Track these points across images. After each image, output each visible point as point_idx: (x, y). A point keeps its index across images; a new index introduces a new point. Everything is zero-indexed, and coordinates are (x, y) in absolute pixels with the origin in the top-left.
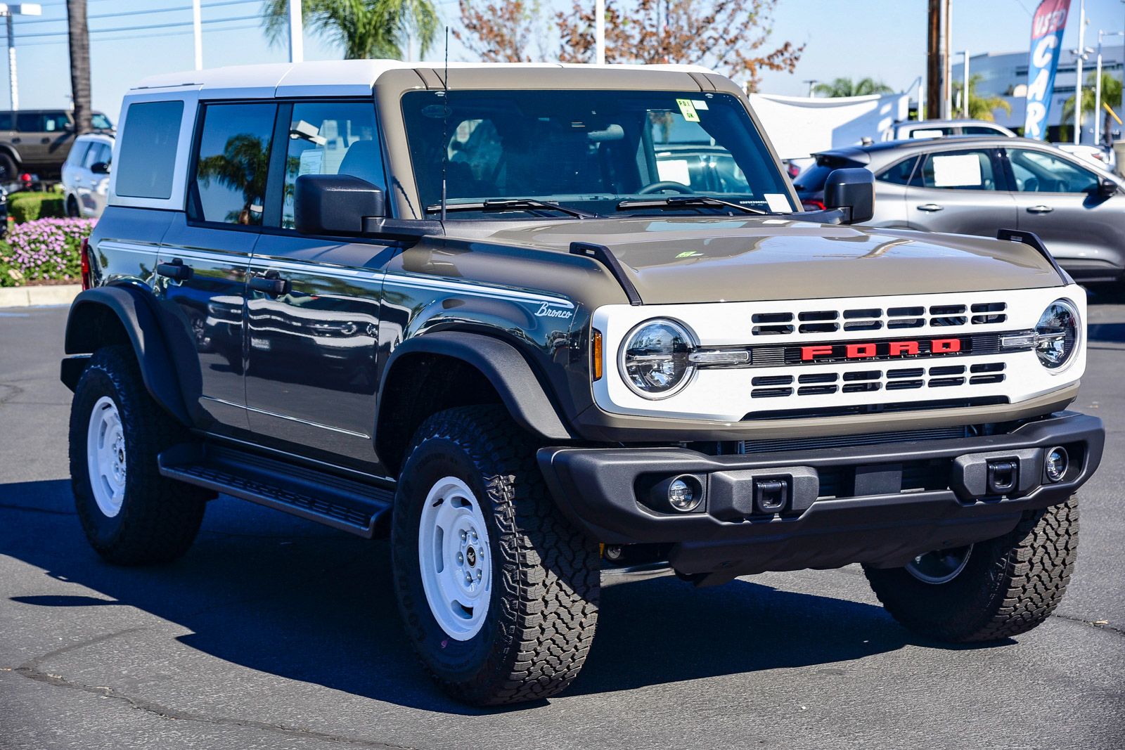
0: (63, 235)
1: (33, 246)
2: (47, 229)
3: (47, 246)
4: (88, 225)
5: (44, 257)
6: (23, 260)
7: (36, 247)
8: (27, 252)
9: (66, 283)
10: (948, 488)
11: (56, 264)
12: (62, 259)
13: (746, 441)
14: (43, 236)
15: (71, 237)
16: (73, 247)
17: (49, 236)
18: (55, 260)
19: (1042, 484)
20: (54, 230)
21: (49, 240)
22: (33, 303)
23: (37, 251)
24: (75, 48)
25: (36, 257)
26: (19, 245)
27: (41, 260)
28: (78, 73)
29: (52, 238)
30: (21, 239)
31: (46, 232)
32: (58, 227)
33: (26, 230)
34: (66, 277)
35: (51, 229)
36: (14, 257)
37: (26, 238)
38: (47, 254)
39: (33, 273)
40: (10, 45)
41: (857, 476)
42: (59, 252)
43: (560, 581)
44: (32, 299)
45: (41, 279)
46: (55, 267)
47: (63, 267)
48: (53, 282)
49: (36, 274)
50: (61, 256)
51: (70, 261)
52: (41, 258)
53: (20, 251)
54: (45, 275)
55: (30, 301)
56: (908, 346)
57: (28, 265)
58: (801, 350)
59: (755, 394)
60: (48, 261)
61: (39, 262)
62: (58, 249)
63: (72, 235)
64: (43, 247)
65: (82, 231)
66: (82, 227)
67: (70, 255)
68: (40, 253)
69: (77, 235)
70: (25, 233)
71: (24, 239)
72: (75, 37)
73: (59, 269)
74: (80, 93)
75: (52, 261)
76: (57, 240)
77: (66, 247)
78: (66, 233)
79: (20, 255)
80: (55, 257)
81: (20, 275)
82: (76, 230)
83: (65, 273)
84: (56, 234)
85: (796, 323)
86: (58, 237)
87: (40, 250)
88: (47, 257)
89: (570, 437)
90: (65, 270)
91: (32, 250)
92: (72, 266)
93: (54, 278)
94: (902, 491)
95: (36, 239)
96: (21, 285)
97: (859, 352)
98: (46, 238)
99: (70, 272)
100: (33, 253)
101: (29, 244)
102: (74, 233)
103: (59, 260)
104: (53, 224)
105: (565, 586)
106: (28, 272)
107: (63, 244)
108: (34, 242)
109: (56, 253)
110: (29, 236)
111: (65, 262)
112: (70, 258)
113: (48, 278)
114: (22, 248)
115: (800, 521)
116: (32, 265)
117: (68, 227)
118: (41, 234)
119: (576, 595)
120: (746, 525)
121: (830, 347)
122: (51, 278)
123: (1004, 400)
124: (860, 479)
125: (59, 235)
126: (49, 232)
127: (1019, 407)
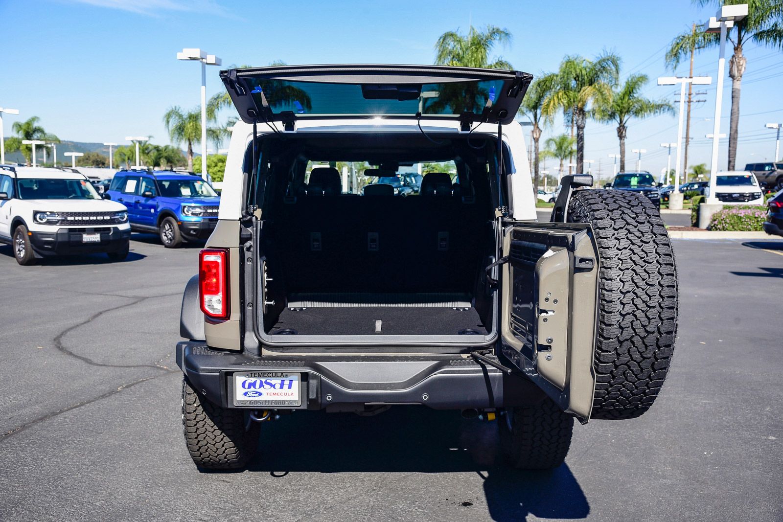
24: (731, 139)
28: (731, 149)
40: (778, 139)
72: (731, 135)
74: (731, 156)
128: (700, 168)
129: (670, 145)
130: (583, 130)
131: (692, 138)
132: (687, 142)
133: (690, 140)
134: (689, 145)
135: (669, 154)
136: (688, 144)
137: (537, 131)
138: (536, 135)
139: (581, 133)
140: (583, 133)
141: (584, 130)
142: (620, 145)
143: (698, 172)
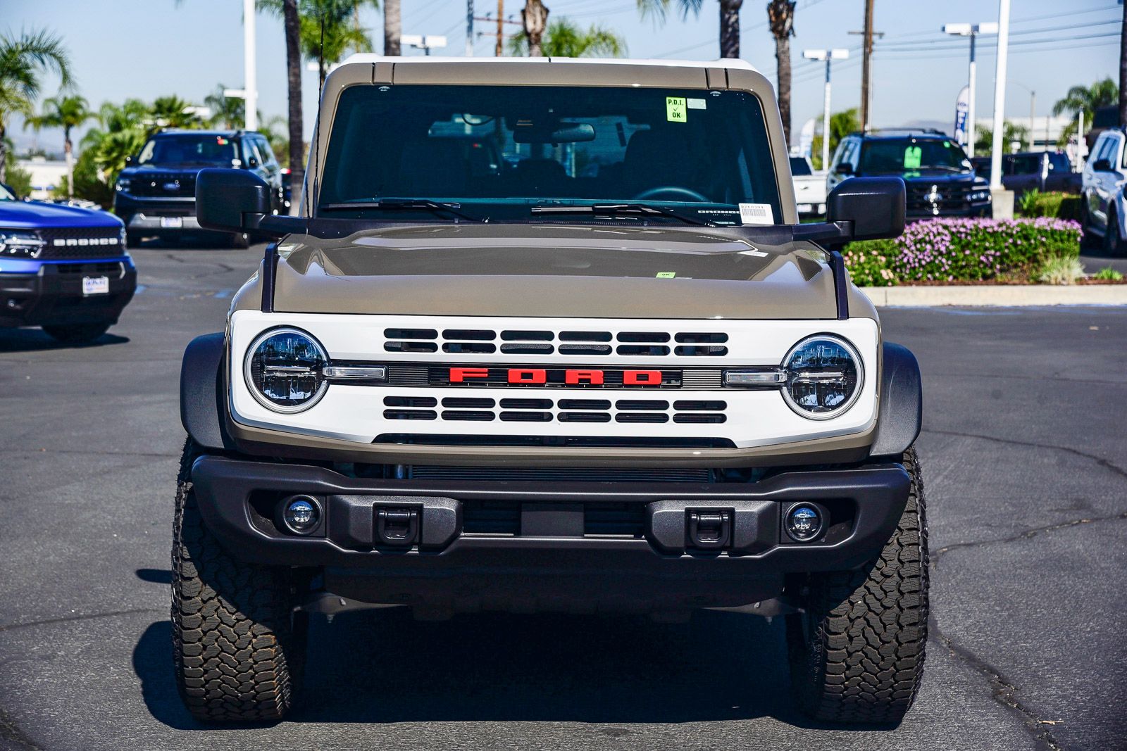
0: (949, 235)
1: (918, 246)
2: (934, 229)
3: (933, 246)
4: (975, 225)
5: (929, 257)
6: (908, 260)
7: (921, 246)
8: (912, 252)
9: (951, 284)
10: (643, 537)
11: (941, 265)
12: (947, 260)
13: (414, 466)
14: (929, 236)
15: (957, 237)
16: (959, 247)
17: (935, 237)
18: (940, 261)
19: (780, 543)
20: (941, 230)
21: (935, 241)
22: (889, 304)
23: (922, 251)
25: (921, 257)
26: (906, 245)
27: (925, 260)
29: (938, 238)
30: (908, 239)
31: (933, 232)
32: (946, 227)
33: (913, 229)
34: (950, 278)
35: (938, 229)
36: (900, 257)
37: (913, 238)
38: (932, 255)
39: (917, 274)
41: (523, 513)
42: (944, 252)
43: (220, 598)
44: (888, 299)
45: (925, 279)
46: (939, 268)
47: (947, 267)
48: (937, 282)
49: (920, 275)
50: (946, 256)
51: (956, 261)
52: (926, 258)
53: (906, 251)
54: (929, 276)
55: (886, 301)
56: (590, 374)
57: (913, 265)
58: (449, 370)
59: (388, 415)
60: (933, 262)
61: (923, 263)
62: (943, 249)
63: (959, 235)
64: (929, 247)
65: (969, 232)
66: (969, 228)
67: (956, 256)
68: (926, 253)
69: (963, 235)
70: (912, 233)
71: (910, 239)
73: (943, 270)
75: (937, 262)
76: (943, 240)
77: (952, 247)
78: (952, 234)
79: (906, 255)
80: (940, 258)
81: (891, 275)
82: (962, 230)
83: (949, 275)
84: (943, 234)
85: (440, 341)
86: (944, 237)
87: (925, 250)
88: (932, 258)
89: (223, 447)
90: (950, 271)
91: (917, 250)
92: (957, 267)
93: (938, 280)
94: (585, 535)
95: (923, 238)
96: (894, 284)
97: (522, 378)
98: (932, 238)
99: (954, 274)
100: (918, 253)
101: (915, 245)
102: (961, 233)
103: (944, 260)
104: (941, 224)
105: (224, 602)
106: (913, 273)
107: (948, 244)
108: (920, 241)
109: (941, 254)
110: (916, 236)
111: (950, 262)
112: (955, 259)
113: (932, 279)
114: (909, 248)
115: (441, 556)
116: (917, 265)
117: (955, 226)
118: (928, 234)
119: (239, 613)
120: (376, 554)
121: (486, 370)
122: (935, 278)
123: (726, 443)
124: (527, 517)
125: (946, 235)
126: (936, 232)
127: (746, 453)
128: (848, 121)
129: (829, 54)
130: (737, 13)
131: (881, 35)
132: (868, 45)
133: (875, 38)
134: (873, 55)
135: (828, 79)
136: (871, 51)
137: (538, 9)
138: (535, 23)
139: (733, 19)
140: (737, 21)
141: (741, 11)
142: (777, 56)
143: (841, 133)
